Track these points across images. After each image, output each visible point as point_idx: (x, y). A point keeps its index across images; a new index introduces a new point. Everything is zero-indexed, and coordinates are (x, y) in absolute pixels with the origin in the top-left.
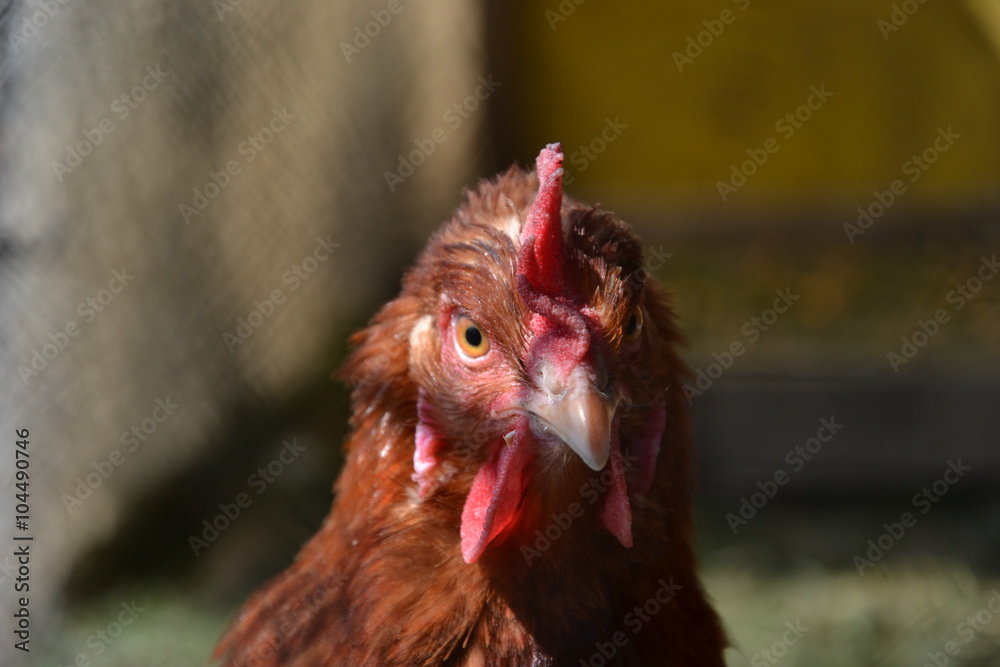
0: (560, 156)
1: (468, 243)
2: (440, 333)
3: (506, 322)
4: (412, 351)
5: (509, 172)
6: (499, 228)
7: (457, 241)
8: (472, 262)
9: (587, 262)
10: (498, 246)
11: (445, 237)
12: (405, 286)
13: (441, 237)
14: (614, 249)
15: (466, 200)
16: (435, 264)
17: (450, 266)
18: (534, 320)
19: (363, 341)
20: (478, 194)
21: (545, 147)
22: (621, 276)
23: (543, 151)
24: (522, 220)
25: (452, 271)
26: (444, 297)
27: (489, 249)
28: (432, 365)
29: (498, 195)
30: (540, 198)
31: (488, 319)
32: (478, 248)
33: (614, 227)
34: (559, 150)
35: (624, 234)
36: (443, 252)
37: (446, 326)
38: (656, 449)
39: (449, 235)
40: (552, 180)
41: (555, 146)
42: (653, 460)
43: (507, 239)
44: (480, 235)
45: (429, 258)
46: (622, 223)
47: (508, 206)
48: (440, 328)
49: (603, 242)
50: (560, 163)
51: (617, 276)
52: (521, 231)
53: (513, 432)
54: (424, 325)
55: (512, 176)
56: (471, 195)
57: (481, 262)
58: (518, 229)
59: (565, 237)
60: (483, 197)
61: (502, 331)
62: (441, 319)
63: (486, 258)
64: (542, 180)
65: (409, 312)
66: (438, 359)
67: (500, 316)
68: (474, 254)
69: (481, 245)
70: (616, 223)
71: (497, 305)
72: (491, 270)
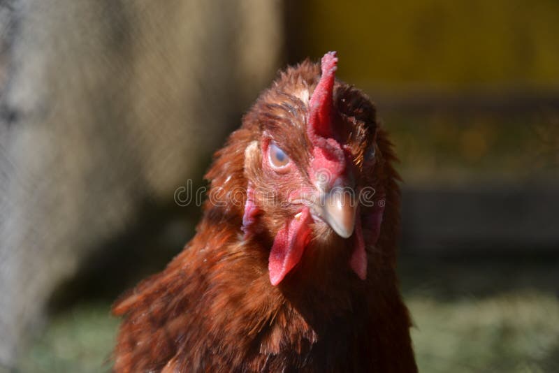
0: (336, 59)
1: (279, 104)
2: (263, 152)
3: (300, 150)
4: (246, 161)
5: (305, 62)
6: (297, 96)
7: (274, 102)
8: (282, 115)
9: (346, 119)
10: (296, 107)
11: (267, 99)
12: (243, 123)
13: (265, 98)
14: (361, 111)
15: (280, 76)
16: (261, 114)
17: (270, 116)
18: (315, 150)
19: (219, 156)
20: (287, 73)
21: (327, 53)
22: (364, 127)
23: (326, 55)
24: (311, 92)
25: (270, 120)
26: (265, 133)
27: (291, 108)
28: (257, 169)
29: (298, 77)
30: (322, 82)
31: (289, 147)
32: (285, 107)
33: (362, 98)
34: (335, 56)
35: (368, 103)
36: (265, 108)
37: (266, 149)
38: (380, 219)
39: (270, 98)
40: (330, 73)
41: (333, 53)
42: (379, 226)
43: (302, 103)
44: (287, 99)
45: (257, 109)
46: (365, 96)
47: (303, 83)
48: (262, 150)
49: (355, 107)
50: (335, 63)
51: (362, 127)
52: (310, 99)
53: (300, 214)
54: (253, 146)
55: (305, 65)
56: (283, 74)
57: (287, 116)
58: (308, 97)
59: (334, 103)
60: (289, 76)
61: (296, 155)
62: (263, 144)
63: (289, 114)
64: (324, 70)
65: (244, 138)
66: (261, 167)
67: (297, 147)
68: (283, 110)
69: (287, 105)
70: (363, 95)
71: (295, 140)
72: (292, 121)
